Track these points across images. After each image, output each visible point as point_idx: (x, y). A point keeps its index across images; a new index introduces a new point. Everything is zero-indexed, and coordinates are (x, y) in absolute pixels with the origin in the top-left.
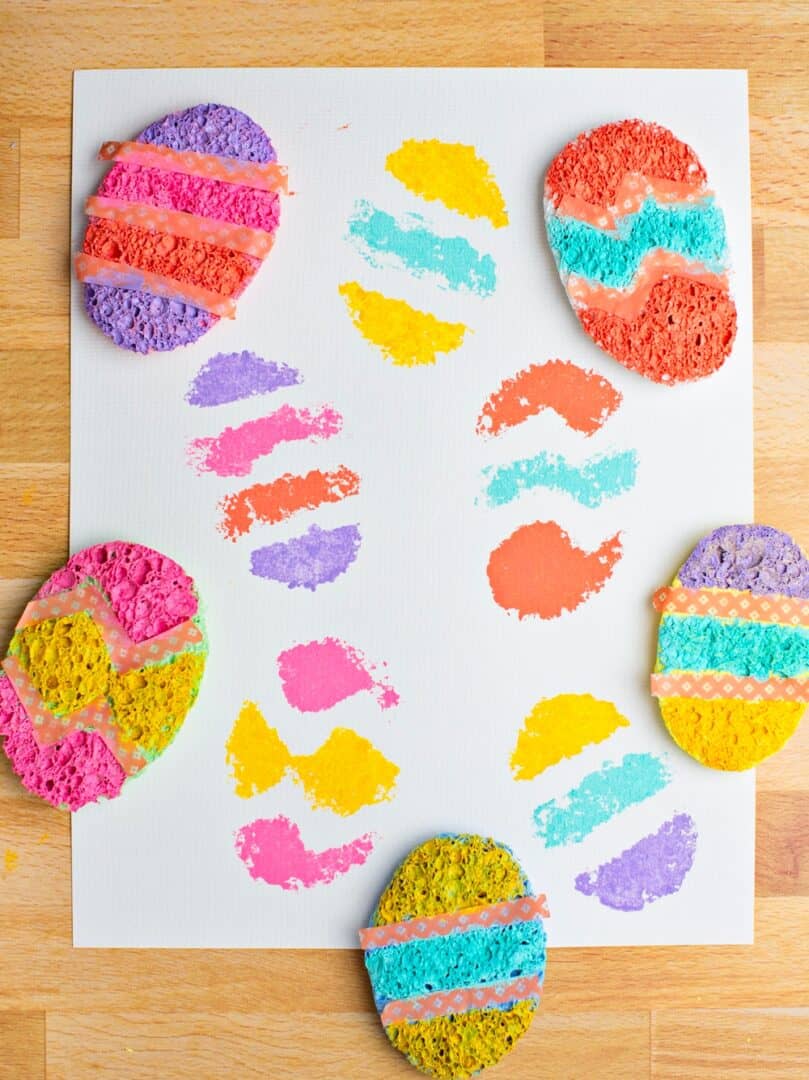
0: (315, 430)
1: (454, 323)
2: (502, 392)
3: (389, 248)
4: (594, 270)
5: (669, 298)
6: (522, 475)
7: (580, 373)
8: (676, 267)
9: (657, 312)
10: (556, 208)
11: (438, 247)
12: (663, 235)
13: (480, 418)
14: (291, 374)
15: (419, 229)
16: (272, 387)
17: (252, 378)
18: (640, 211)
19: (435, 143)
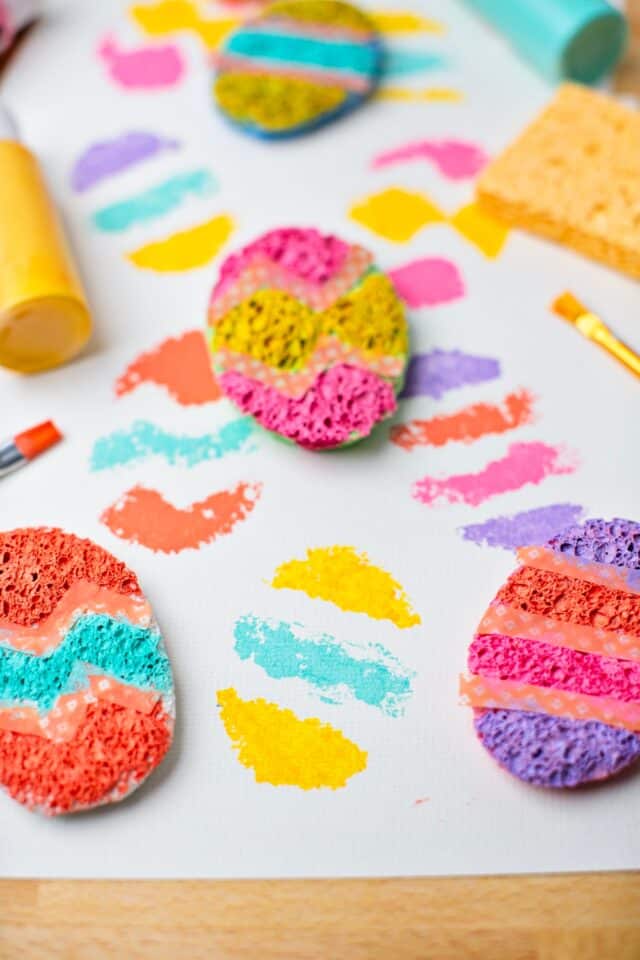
0: (441, 485)
1: (286, 590)
2: (232, 522)
3: (362, 666)
4: (119, 633)
5: (35, 598)
6: (216, 446)
7: (144, 541)
8: (21, 636)
9: (50, 586)
10: (159, 703)
11: (302, 667)
12: (33, 669)
13: (258, 497)
14: (471, 535)
15: (325, 687)
16: (491, 524)
17: (515, 530)
18: (58, 697)
19: (306, 786)
